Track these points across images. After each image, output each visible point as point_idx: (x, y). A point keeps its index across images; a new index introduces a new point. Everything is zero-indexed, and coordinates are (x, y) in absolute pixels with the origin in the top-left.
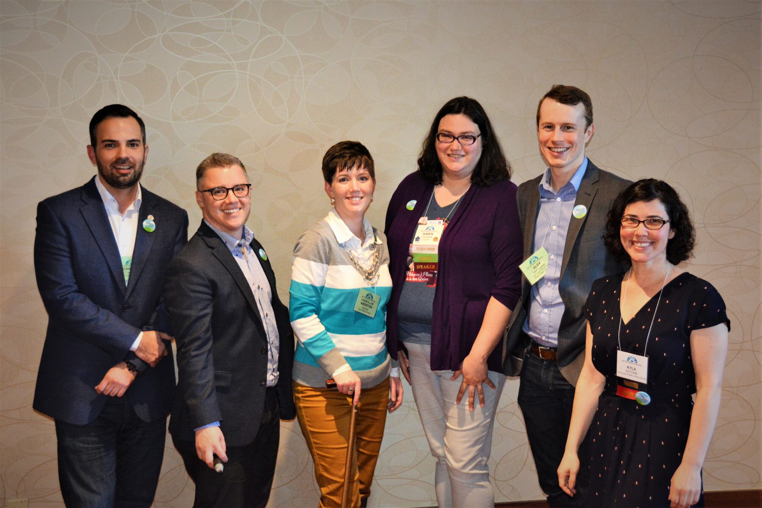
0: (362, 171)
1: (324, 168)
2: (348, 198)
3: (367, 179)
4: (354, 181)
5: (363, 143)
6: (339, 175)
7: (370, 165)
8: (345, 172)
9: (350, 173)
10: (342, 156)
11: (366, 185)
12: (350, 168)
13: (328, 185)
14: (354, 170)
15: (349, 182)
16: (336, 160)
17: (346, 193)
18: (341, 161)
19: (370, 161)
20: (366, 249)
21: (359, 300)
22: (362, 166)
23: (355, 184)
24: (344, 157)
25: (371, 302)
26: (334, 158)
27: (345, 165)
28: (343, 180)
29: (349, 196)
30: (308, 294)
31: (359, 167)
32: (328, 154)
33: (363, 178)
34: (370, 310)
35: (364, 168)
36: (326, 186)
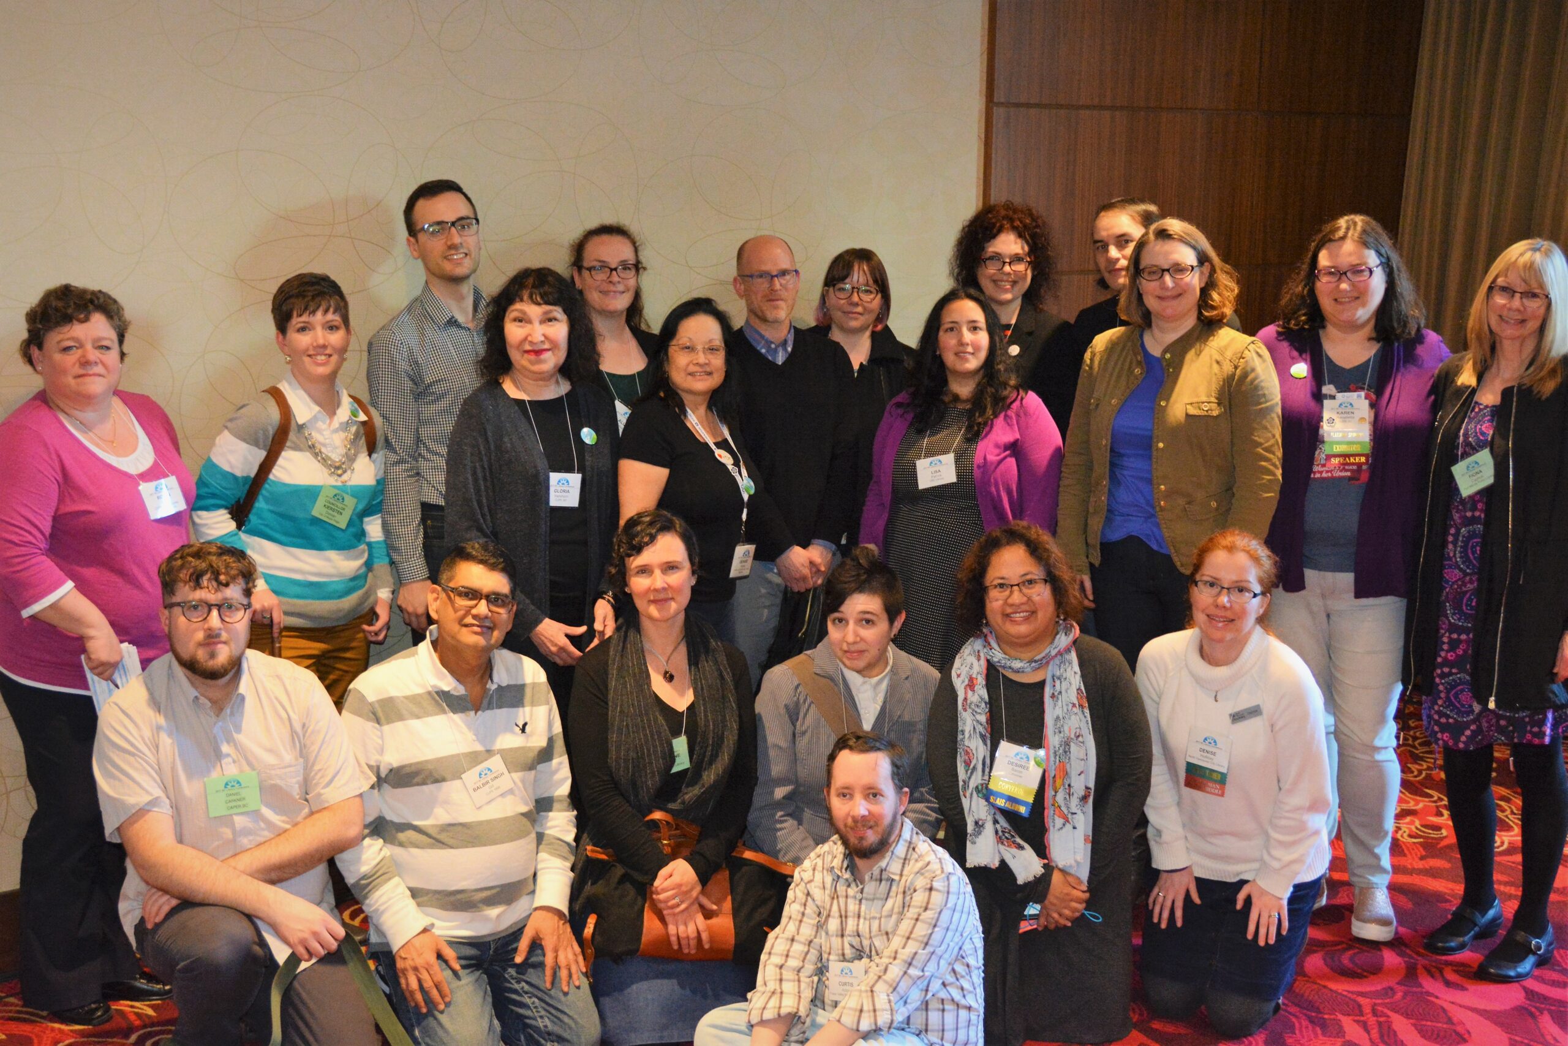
0: (330, 316)
1: (274, 310)
2: (309, 356)
3: (337, 328)
4: (319, 331)
5: (333, 277)
6: (296, 321)
7: (343, 309)
8: (304, 318)
9: (312, 319)
10: (301, 295)
11: (336, 338)
12: (314, 312)
13: (281, 337)
14: (319, 314)
15: (312, 332)
16: (292, 300)
17: (307, 350)
18: (299, 303)
19: (342, 304)
20: (336, 431)
21: (321, 501)
22: (331, 310)
23: (320, 335)
24: (304, 297)
25: (340, 505)
26: (290, 297)
27: (306, 309)
28: (302, 330)
29: (311, 352)
30: (224, 484)
31: (326, 311)
32: (281, 290)
33: (332, 328)
34: (338, 517)
35: (334, 313)
36: (278, 337)
